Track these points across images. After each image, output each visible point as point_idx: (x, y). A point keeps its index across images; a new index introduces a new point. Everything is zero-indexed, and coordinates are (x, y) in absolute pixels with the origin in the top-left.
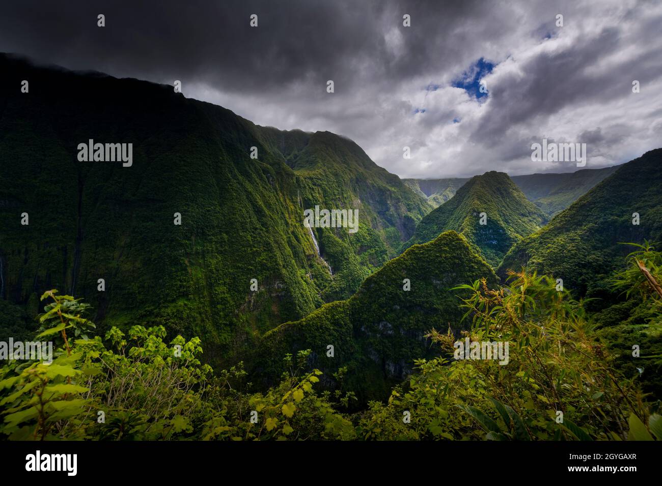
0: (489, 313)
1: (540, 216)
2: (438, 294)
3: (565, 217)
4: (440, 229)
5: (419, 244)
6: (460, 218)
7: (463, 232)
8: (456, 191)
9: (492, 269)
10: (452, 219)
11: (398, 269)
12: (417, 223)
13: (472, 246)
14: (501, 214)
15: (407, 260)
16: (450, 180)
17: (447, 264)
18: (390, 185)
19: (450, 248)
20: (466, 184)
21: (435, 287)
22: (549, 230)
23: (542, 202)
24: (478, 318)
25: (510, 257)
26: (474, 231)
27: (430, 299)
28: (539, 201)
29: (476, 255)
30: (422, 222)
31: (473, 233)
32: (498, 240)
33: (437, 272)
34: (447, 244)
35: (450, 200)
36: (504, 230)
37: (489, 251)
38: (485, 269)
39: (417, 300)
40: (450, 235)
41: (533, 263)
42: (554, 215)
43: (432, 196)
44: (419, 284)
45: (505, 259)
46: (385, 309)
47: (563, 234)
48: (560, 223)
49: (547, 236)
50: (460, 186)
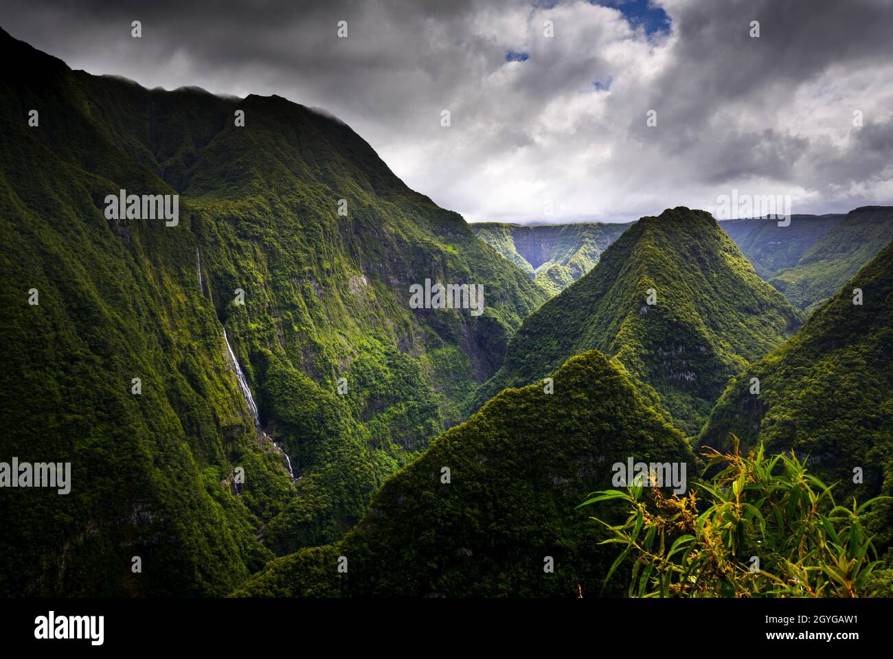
0: (666, 553)
1: (784, 311)
2: (565, 509)
3: (833, 313)
4: (566, 349)
5: (517, 386)
6: (613, 318)
7: (620, 354)
8: (599, 252)
9: (687, 440)
10: (592, 323)
11: (466, 454)
12: (511, 333)
13: (640, 386)
14: (702, 309)
15: (488, 430)
16: (586, 226)
17: (585, 435)
18: (441, 237)
19: (590, 395)
20: (622, 237)
21: (558, 493)
22: (804, 344)
23: (786, 280)
24: (643, 567)
25: (723, 411)
26: (643, 352)
27: (547, 525)
28: (779, 278)
29: (651, 409)
30: (522, 332)
31: (642, 356)
32: (697, 372)
33: (561, 455)
34: (582, 386)
35: (587, 277)
36: (709, 347)
37: (678, 398)
38: (671, 442)
39: (515, 529)
40: (588, 362)
41: (773, 422)
42: (811, 310)
43: (546, 266)
44: (519, 489)
45: (714, 415)
46: (436, 558)
47: (831, 352)
48: (823, 327)
49: (799, 357)
50: (609, 242)
